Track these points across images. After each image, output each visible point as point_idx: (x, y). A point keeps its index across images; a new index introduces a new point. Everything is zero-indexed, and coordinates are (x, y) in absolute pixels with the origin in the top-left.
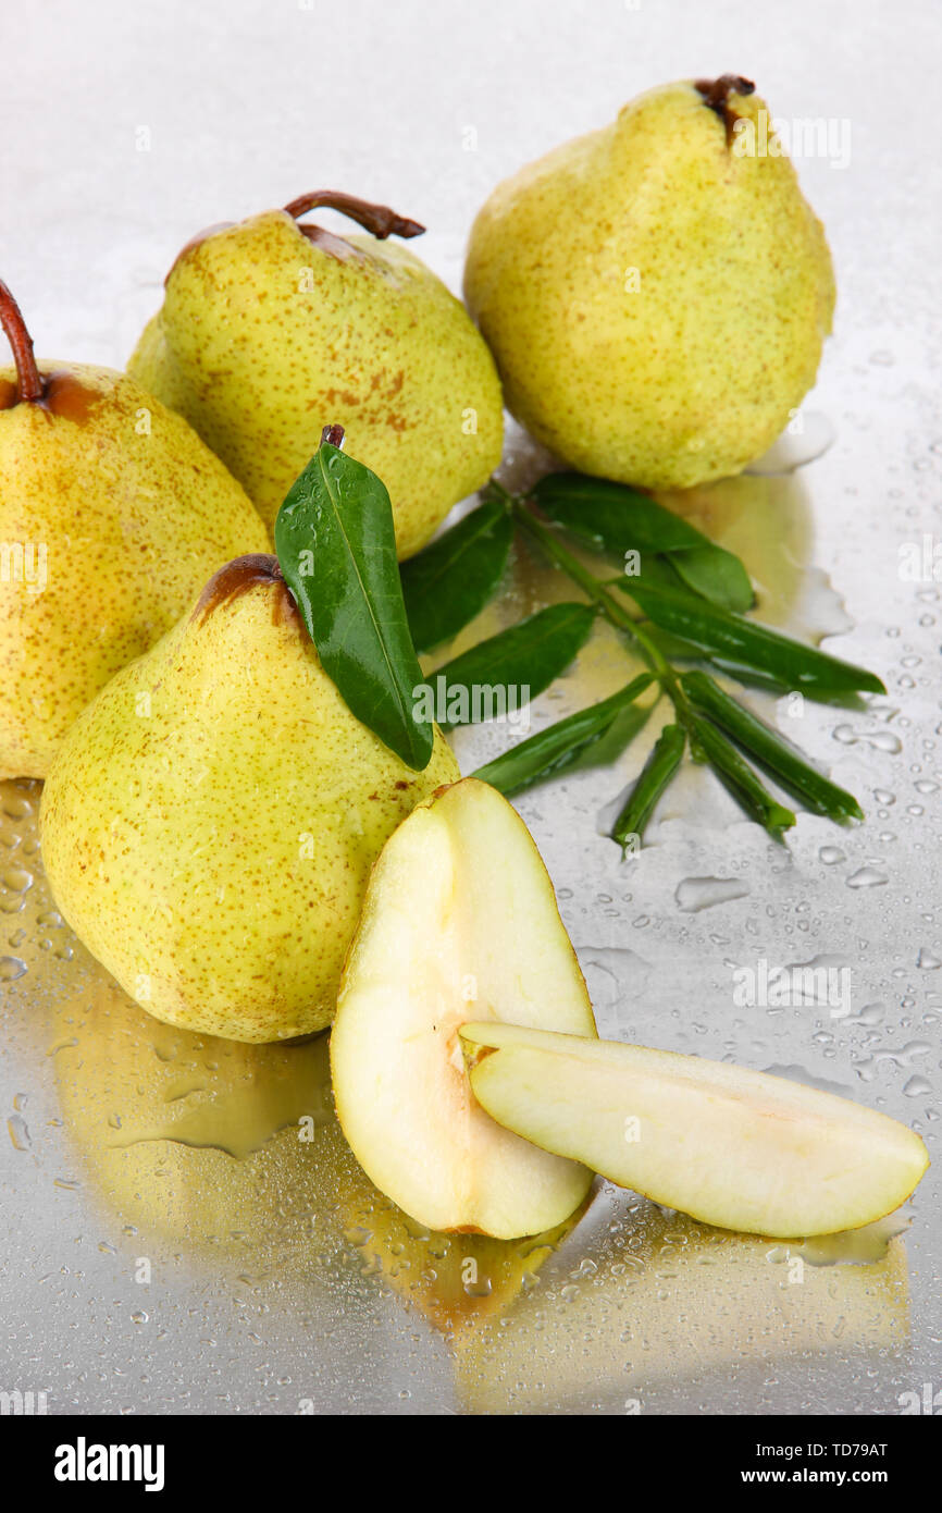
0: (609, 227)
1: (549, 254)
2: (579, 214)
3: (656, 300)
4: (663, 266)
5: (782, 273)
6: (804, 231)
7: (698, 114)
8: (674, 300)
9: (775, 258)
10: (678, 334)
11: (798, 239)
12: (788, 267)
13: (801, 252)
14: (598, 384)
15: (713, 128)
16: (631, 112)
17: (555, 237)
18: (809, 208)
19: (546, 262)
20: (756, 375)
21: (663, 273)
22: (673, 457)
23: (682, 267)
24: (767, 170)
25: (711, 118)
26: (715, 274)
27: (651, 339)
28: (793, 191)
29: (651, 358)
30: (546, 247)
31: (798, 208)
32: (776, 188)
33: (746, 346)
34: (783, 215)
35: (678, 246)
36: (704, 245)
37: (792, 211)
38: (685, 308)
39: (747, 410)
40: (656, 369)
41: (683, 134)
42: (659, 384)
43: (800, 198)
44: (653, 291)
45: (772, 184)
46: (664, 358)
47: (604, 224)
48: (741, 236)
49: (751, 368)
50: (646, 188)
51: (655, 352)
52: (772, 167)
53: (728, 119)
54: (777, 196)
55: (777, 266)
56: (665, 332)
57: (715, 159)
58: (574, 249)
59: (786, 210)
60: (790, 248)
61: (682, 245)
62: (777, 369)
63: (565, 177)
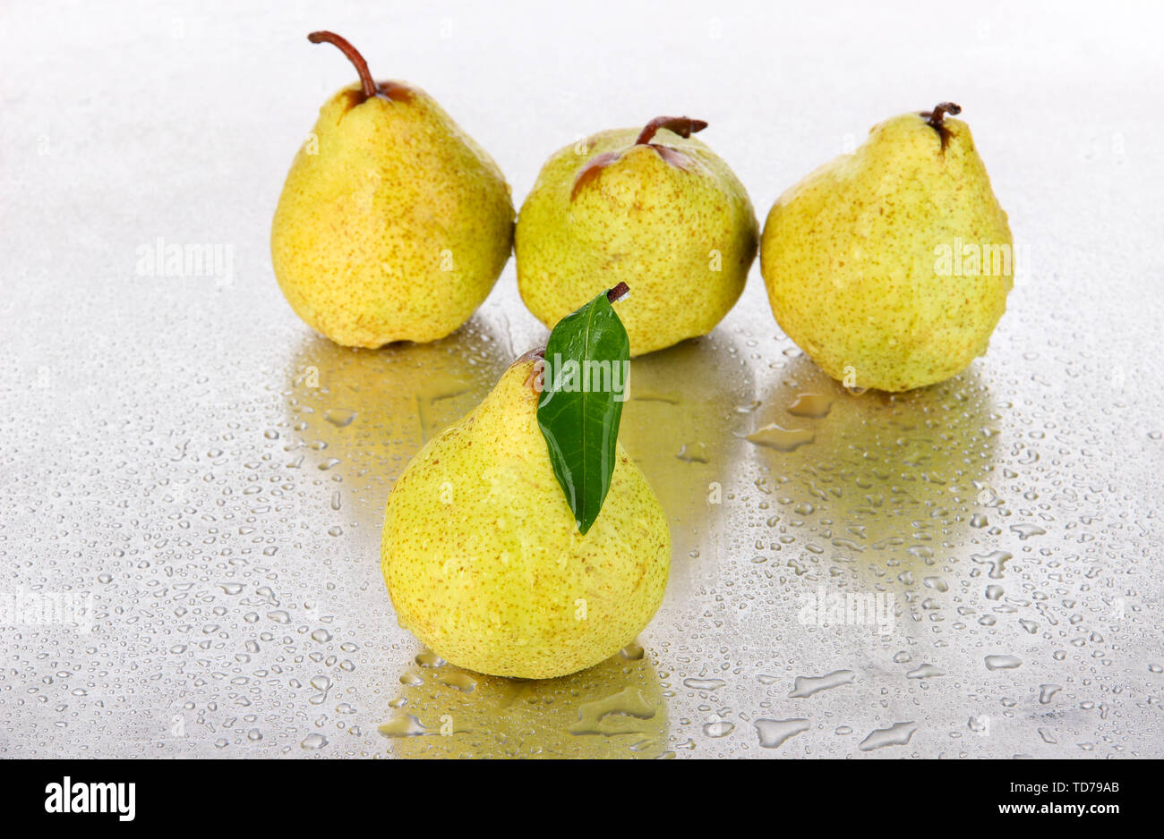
0: (861, 204)
1: (820, 223)
2: (841, 198)
3: (893, 253)
4: (897, 230)
5: (979, 239)
6: (995, 215)
7: (922, 129)
8: (906, 252)
9: (975, 227)
10: (908, 276)
11: (990, 218)
12: (983, 236)
13: (992, 227)
14: (852, 310)
15: (933, 138)
16: (878, 130)
17: (824, 213)
18: (997, 201)
19: (817, 229)
20: (961, 306)
21: (897, 234)
22: (904, 363)
23: (910, 230)
24: (969, 168)
25: (931, 132)
26: (933, 236)
27: (890, 279)
28: (986, 186)
29: (889, 292)
30: (819, 219)
31: (990, 198)
32: (975, 181)
33: (954, 286)
34: (980, 201)
35: (908, 216)
36: (926, 216)
37: (986, 198)
38: (912, 258)
39: (955, 331)
40: (892, 299)
41: (912, 141)
42: (894, 310)
43: (991, 193)
44: (891, 245)
45: (973, 178)
46: (898, 292)
47: (858, 203)
48: (951, 211)
49: (957, 301)
50: (887, 178)
51: (892, 287)
52: (973, 167)
53: (944, 134)
54: (976, 187)
55: (975, 234)
56: (898, 274)
57: (934, 158)
58: (837, 220)
59: (982, 197)
60: (984, 223)
61: (911, 216)
62: (976, 303)
63: (830, 176)
